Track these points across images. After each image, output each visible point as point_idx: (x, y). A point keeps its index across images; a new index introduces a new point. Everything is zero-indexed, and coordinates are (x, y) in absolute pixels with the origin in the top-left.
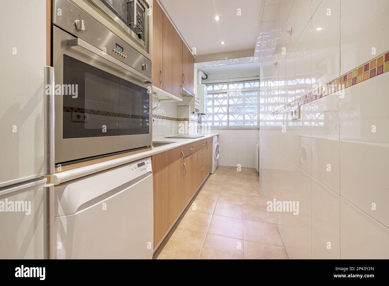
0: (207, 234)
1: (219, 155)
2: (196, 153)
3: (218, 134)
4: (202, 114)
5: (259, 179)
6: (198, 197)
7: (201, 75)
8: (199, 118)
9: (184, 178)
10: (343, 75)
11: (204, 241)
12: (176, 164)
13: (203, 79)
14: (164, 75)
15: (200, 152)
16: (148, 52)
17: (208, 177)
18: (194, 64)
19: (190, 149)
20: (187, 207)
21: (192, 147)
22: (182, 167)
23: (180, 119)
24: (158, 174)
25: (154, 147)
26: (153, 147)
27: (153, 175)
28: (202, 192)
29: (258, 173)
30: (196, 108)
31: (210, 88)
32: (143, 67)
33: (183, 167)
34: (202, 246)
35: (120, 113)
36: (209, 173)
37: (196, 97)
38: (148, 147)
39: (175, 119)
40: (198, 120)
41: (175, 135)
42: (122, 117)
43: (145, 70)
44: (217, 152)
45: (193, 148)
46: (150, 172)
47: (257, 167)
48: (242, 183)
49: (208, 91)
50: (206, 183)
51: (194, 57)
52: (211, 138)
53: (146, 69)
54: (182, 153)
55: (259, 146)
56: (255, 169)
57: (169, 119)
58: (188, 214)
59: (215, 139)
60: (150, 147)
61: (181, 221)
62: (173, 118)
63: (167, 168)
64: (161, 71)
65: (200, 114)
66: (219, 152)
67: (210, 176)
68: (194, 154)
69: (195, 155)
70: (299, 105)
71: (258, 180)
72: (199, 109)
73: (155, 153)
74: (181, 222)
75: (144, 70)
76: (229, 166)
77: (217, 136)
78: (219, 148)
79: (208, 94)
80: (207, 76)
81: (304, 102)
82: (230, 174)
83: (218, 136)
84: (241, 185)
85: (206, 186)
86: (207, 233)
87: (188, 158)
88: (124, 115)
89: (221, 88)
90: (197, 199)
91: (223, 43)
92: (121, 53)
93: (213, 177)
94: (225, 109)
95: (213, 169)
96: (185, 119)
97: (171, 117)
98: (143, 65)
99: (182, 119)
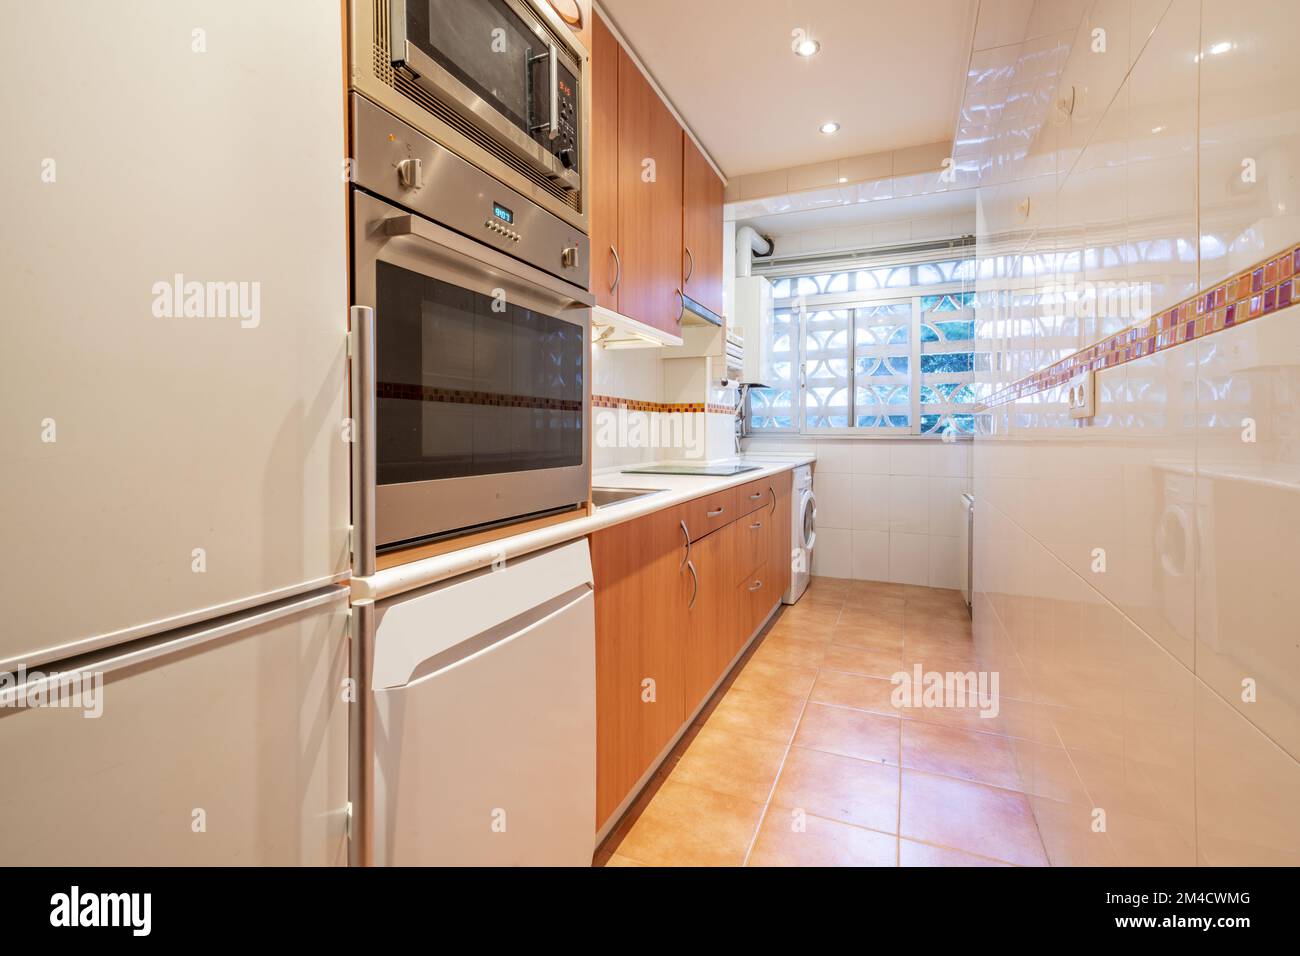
0: (769, 810)
1: (813, 536)
2: (731, 528)
3: (813, 459)
4: (752, 386)
5: (971, 629)
6: (738, 683)
7: (751, 240)
8: (743, 401)
9: (690, 613)
10: (1205, 291)
11: (758, 827)
12: (664, 568)
13: (756, 254)
14: (622, 263)
15: (747, 522)
16: (579, 209)
17: (777, 616)
18: (725, 206)
19: (710, 514)
20: (700, 714)
21: (716, 507)
22: (681, 573)
23: (674, 405)
24: (607, 594)
25: (597, 505)
26: (593, 505)
27: (596, 594)
28: (755, 666)
29: (969, 609)
30: (730, 364)
31: (783, 290)
32: (564, 258)
33: (684, 573)
34: (753, 842)
35: (476, 390)
36: (780, 601)
37: (730, 324)
38: (579, 506)
39: (656, 405)
40: (739, 408)
41: (656, 464)
42: (484, 403)
43: (571, 267)
44: (808, 526)
45: (719, 510)
46: (588, 584)
47: (964, 587)
48: (902, 644)
49: (775, 299)
50: (767, 638)
51: (725, 183)
52: (788, 475)
53: (573, 263)
54: (682, 527)
55: (971, 506)
56: (957, 592)
57: (637, 406)
58: (705, 738)
59: (801, 478)
60: (584, 506)
61: (678, 760)
62: (649, 404)
63: (634, 579)
64: (612, 251)
65: (746, 387)
66: (816, 524)
67: (782, 613)
68: (723, 532)
69: (727, 534)
70: (1094, 369)
71: (969, 635)
72: (740, 368)
73: (599, 526)
74: (678, 764)
75: (568, 268)
76: (854, 578)
77: (808, 468)
78: (815, 511)
79: (776, 309)
80: (770, 242)
81: (1107, 362)
82: (859, 606)
83: (812, 464)
84: (900, 650)
85: (766, 649)
86: (772, 804)
87: (705, 543)
88: (487, 396)
89: (827, 287)
90: (736, 690)
91: (829, 128)
92: (506, 227)
93: (793, 616)
94: (840, 365)
95: (793, 589)
96: (691, 405)
97: (643, 398)
98: (566, 251)
99: (682, 405)
